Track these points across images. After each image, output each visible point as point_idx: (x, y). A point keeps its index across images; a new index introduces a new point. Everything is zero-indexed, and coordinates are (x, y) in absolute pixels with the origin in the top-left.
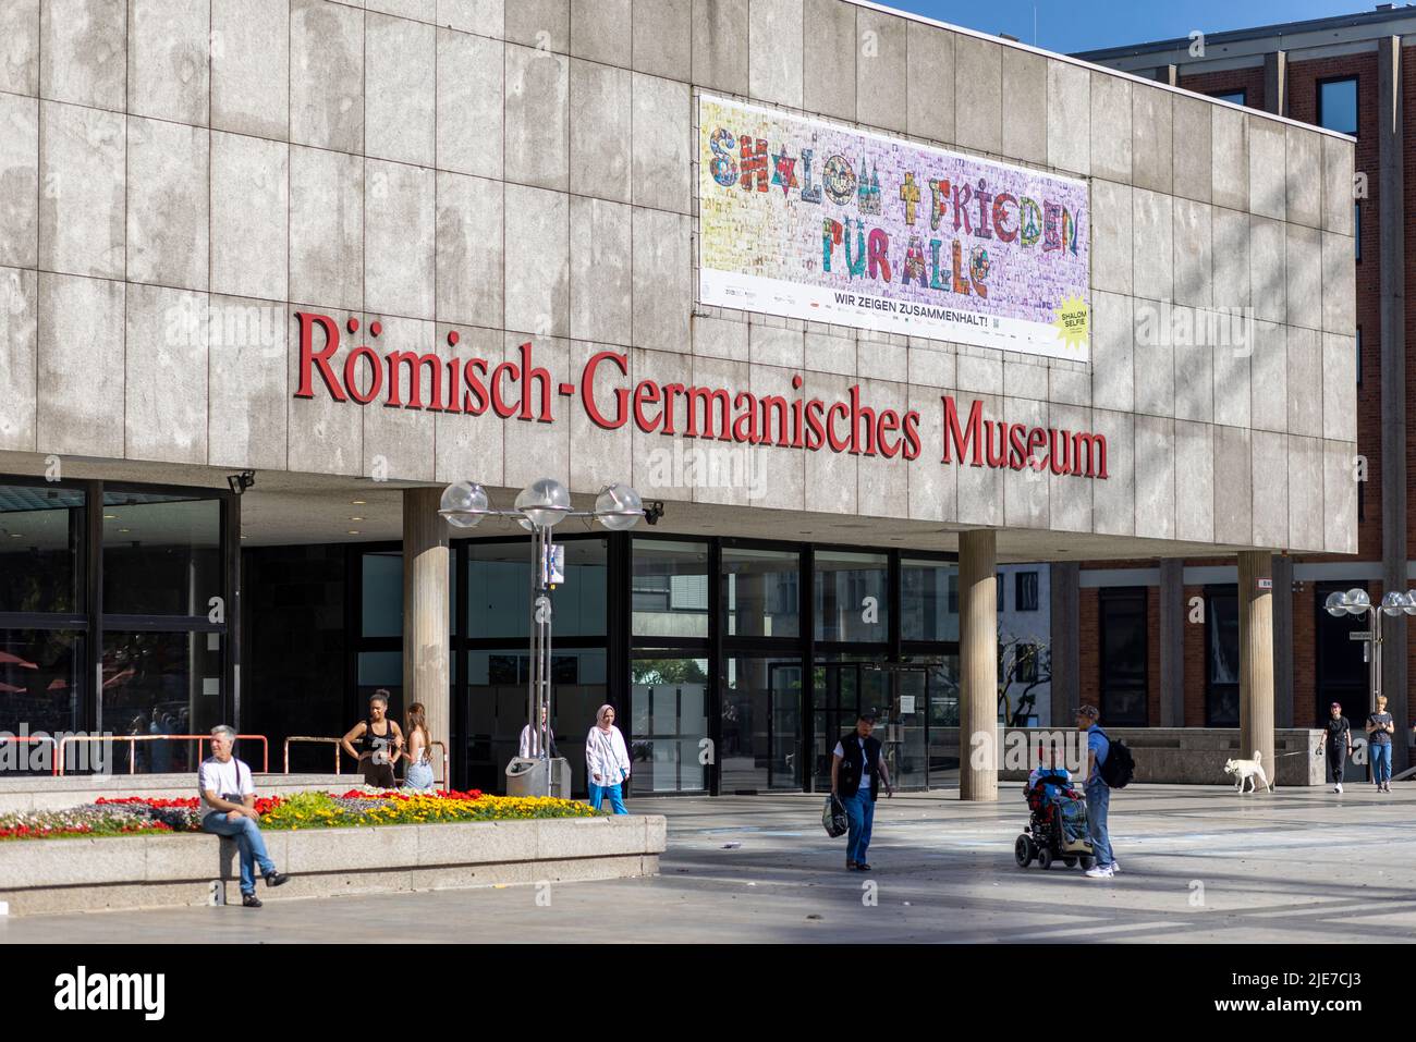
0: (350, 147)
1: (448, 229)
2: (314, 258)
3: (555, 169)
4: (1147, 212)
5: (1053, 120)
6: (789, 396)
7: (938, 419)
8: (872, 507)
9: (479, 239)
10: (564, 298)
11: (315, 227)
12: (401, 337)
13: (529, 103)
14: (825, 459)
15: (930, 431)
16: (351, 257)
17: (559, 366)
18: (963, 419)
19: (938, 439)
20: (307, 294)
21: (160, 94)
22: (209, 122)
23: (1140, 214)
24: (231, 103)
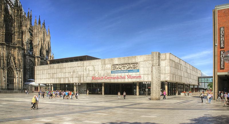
0: (94, 70)
1: (99, 73)
2: (93, 75)
3: (104, 69)
4: (145, 62)
5: (137, 59)
6: (116, 77)
7: (127, 76)
8: (122, 81)
9: (100, 73)
10: (104, 74)
11: (93, 74)
12: (96, 77)
13: (102, 67)
14: (119, 79)
15: (126, 77)
16: (95, 74)
17: (103, 77)
18: (129, 76)
19: (127, 78)
20: (93, 76)
21: (87, 70)
22: (89, 71)
23: (145, 63)
24: (90, 70)
